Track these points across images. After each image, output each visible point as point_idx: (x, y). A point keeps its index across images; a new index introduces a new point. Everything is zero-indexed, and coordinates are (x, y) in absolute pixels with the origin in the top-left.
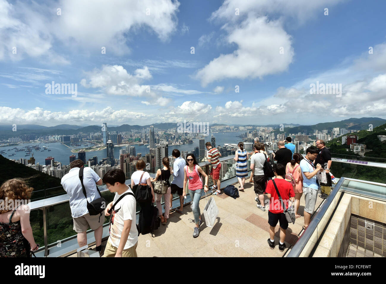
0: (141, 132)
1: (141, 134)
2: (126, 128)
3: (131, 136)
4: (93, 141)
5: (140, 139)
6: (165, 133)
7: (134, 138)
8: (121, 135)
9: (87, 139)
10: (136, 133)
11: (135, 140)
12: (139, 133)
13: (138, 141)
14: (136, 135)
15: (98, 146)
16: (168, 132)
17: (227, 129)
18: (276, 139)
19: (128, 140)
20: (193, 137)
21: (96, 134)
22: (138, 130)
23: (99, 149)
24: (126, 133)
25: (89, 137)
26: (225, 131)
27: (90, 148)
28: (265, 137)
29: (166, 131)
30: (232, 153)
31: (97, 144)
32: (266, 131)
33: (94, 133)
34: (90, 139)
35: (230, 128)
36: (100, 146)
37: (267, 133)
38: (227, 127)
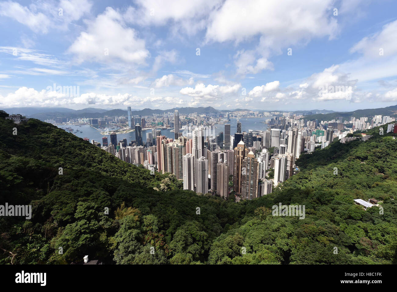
0: (162, 117)
1: (163, 118)
2: (148, 112)
3: (154, 120)
4: (118, 125)
5: (163, 123)
6: (186, 118)
7: (156, 122)
8: (144, 119)
9: (113, 122)
10: (158, 117)
11: (158, 125)
12: (161, 117)
13: (161, 126)
14: (158, 119)
15: (124, 129)
16: (189, 117)
17: (251, 114)
18: (306, 126)
19: (151, 124)
20: (216, 122)
21: (120, 118)
22: (159, 114)
23: (125, 132)
24: (148, 117)
25: (114, 120)
26: (249, 117)
27: (117, 131)
28: (293, 124)
29: (187, 116)
30: (257, 139)
31: (123, 127)
32: (295, 117)
33: (118, 117)
34: (115, 123)
35: (254, 113)
36: (125, 129)
37: (296, 120)
38: (250, 112)
